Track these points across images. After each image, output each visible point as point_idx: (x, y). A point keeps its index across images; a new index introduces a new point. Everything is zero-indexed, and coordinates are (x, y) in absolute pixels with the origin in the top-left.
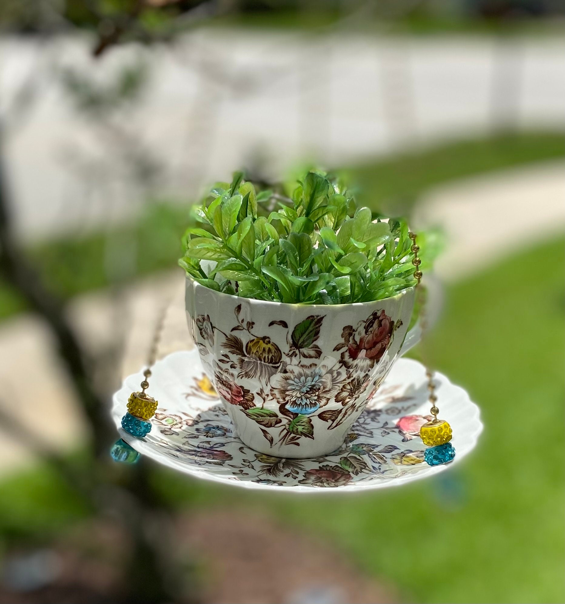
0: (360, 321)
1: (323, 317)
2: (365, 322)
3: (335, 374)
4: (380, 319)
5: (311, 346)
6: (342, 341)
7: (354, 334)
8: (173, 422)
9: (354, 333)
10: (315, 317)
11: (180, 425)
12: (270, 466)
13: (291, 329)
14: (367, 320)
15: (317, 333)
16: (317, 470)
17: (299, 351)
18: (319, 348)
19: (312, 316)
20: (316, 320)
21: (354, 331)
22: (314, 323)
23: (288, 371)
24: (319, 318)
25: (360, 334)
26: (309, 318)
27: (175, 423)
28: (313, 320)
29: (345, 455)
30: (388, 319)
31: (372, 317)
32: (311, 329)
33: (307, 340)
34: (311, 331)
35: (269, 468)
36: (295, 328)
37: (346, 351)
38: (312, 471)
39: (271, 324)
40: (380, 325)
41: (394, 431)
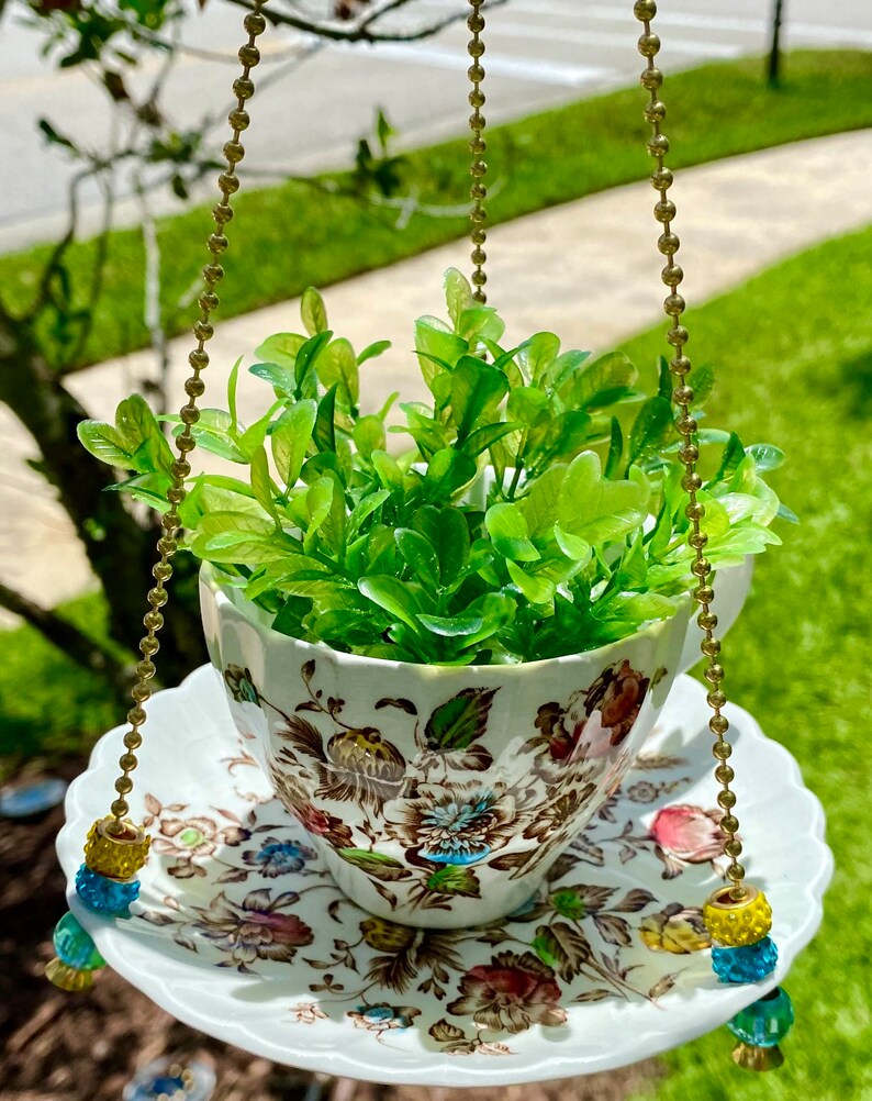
0: (575, 693)
1: (494, 692)
2: (587, 693)
3: (522, 795)
4: (620, 678)
5: (470, 746)
6: (537, 733)
7: (563, 719)
8: (196, 840)
9: (561, 716)
10: (477, 692)
11: (211, 846)
12: (388, 959)
13: (424, 717)
14: (590, 689)
15: (484, 722)
16: (486, 968)
17: (443, 757)
18: (486, 751)
19: (469, 690)
20: (478, 697)
21: (562, 711)
22: (474, 702)
23: (420, 793)
24: (484, 693)
25: (574, 717)
26: (462, 693)
27: (200, 842)
28: (471, 698)
29: (545, 920)
30: (635, 677)
31: (601, 680)
32: (467, 715)
33: (459, 737)
34: (468, 720)
35: (387, 964)
36: (433, 715)
37: (546, 752)
38: (475, 973)
39: (381, 704)
40: (618, 690)
41: (645, 848)
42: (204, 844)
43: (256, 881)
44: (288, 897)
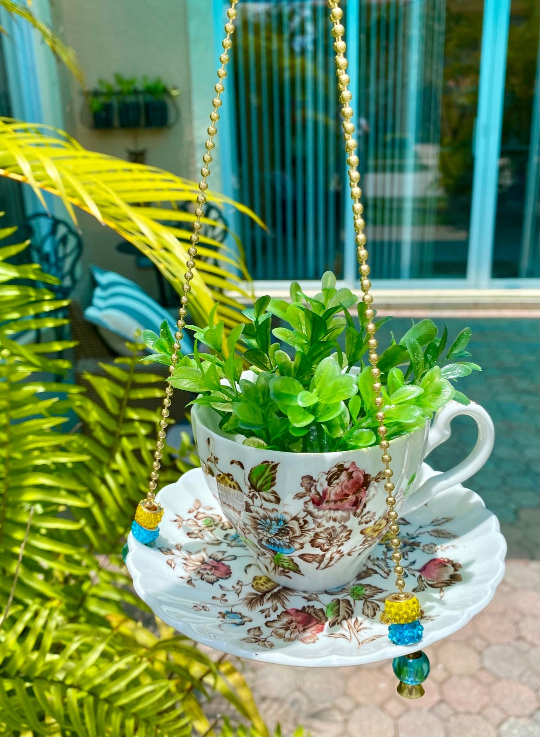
0: (321, 473)
1: (278, 464)
2: (327, 474)
3: (301, 521)
4: (350, 470)
5: (270, 491)
6: (303, 490)
7: (316, 485)
8: (209, 524)
9: (315, 483)
10: (270, 463)
11: (213, 527)
13: (247, 471)
14: (328, 472)
15: (274, 479)
16: (297, 611)
17: (259, 494)
18: (277, 494)
19: (266, 462)
20: (271, 466)
21: (315, 481)
22: (269, 468)
23: (253, 511)
24: (274, 464)
25: (321, 485)
26: (264, 462)
27: (210, 525)
28: (268, 466)
29: (340, 597)
30: (360, 471)
31: (336, 469)
32: (267, 474)
33: (264, 485)
34: (268, 477)
35: (254, 597)
36: (251, 471)
37: (309, 501)
38: (290, 611)
39: (232, 463)
40: (350, 476)
42: (211, 526)
43: (224, 547)
44: (232, 557)
